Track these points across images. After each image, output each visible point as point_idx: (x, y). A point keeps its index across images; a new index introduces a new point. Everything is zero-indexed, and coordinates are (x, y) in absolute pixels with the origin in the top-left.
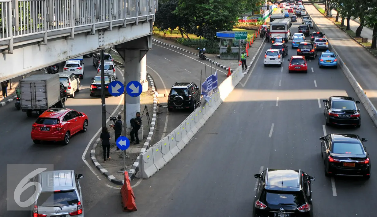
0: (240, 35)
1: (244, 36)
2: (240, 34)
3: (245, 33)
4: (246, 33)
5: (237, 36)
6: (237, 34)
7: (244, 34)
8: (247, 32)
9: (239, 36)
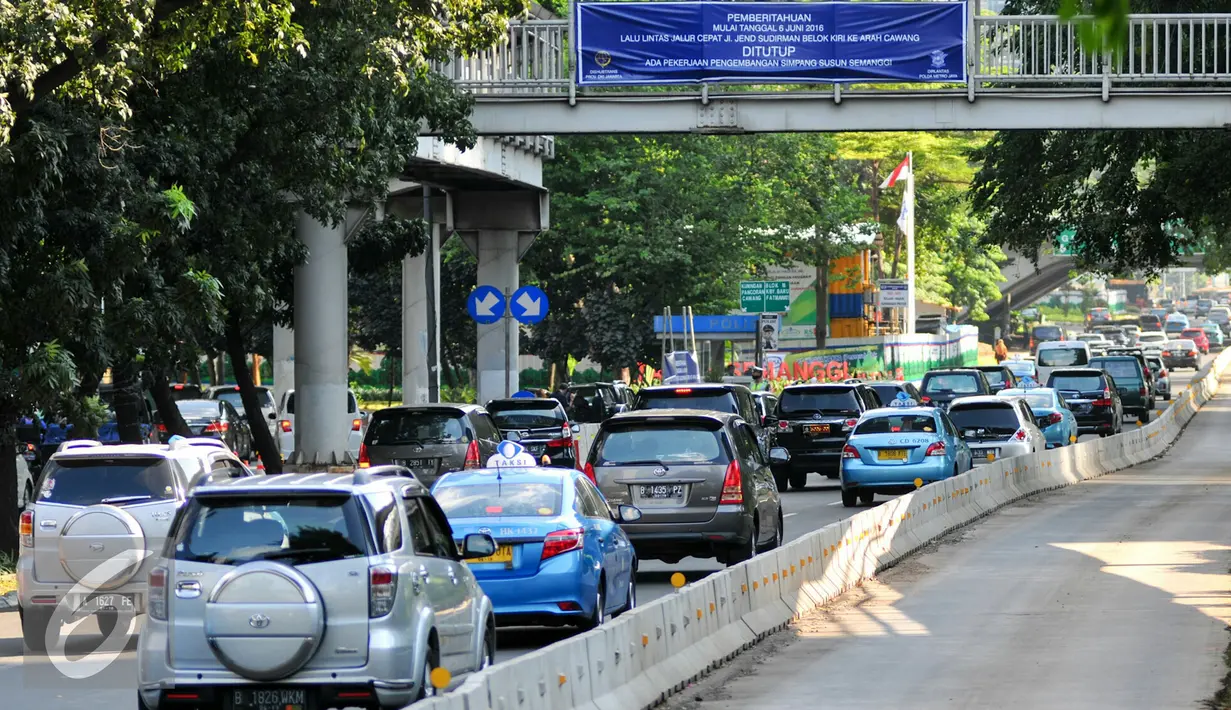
0: (762, 296)
1: (777, 298)
2: (763, 292)
3: (780, 287)
4: (784, 285)
5: (750, 298)
6: (749, 292)
7: (776, 289)
8: (787, 283)
9: (759, 298)
